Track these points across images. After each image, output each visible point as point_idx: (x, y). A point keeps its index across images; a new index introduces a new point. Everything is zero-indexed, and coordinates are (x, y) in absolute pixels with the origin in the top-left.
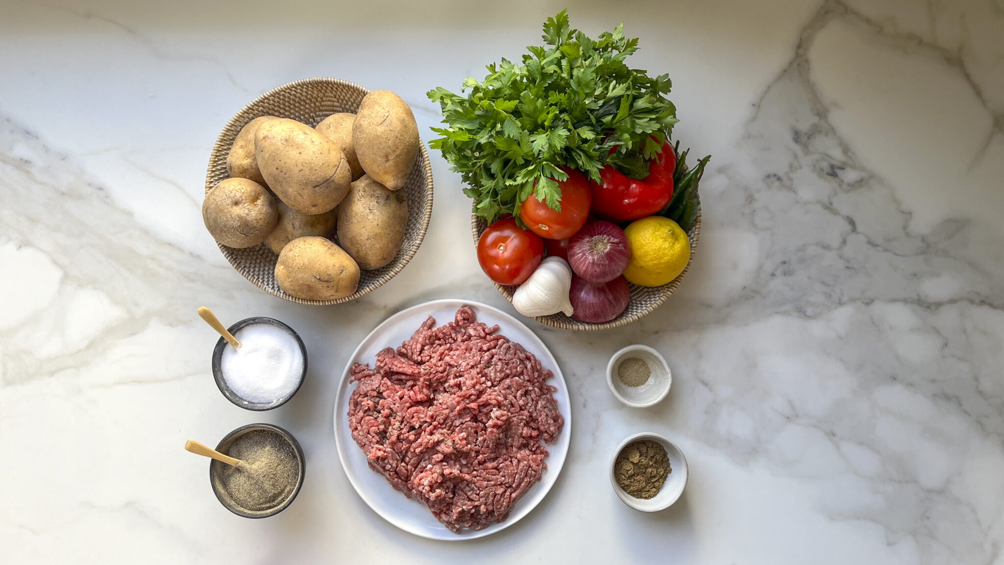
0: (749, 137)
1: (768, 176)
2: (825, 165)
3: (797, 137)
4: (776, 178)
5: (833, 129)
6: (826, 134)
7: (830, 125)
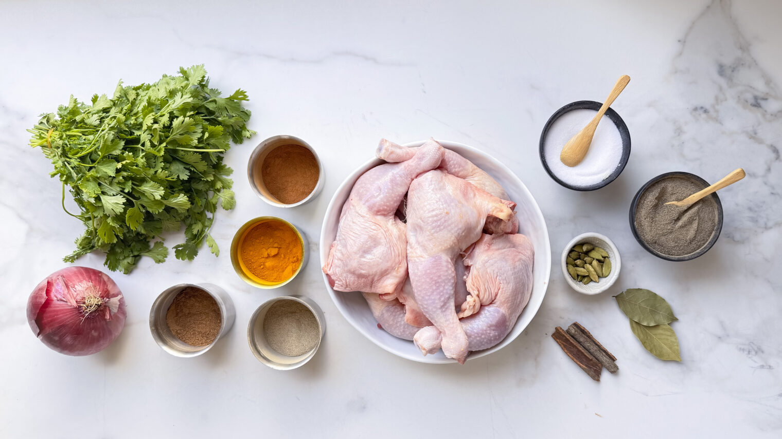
0: (676, 72)
1: (696, 109)
2: (749, 96)
3: (722, 70)
4: (703, 110)
5: (755, 61)
6: (750, 67)
7: (753, 58)
